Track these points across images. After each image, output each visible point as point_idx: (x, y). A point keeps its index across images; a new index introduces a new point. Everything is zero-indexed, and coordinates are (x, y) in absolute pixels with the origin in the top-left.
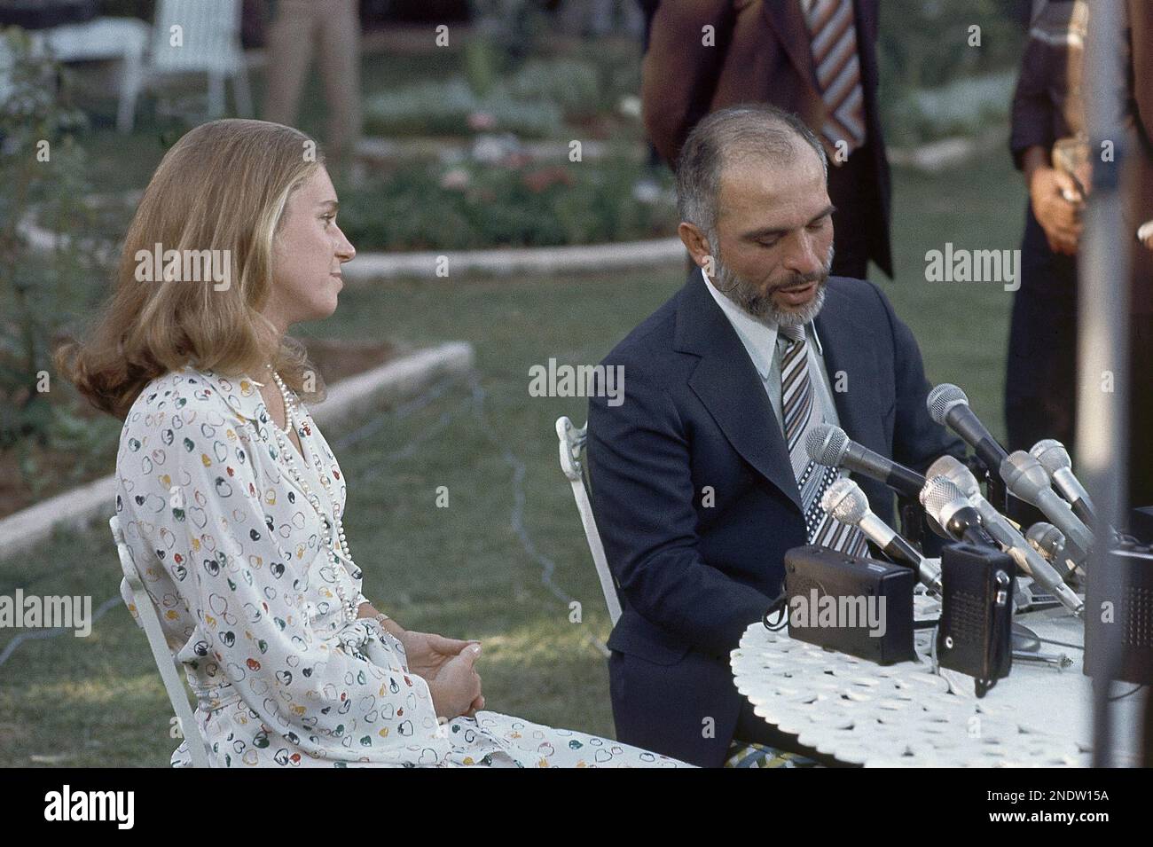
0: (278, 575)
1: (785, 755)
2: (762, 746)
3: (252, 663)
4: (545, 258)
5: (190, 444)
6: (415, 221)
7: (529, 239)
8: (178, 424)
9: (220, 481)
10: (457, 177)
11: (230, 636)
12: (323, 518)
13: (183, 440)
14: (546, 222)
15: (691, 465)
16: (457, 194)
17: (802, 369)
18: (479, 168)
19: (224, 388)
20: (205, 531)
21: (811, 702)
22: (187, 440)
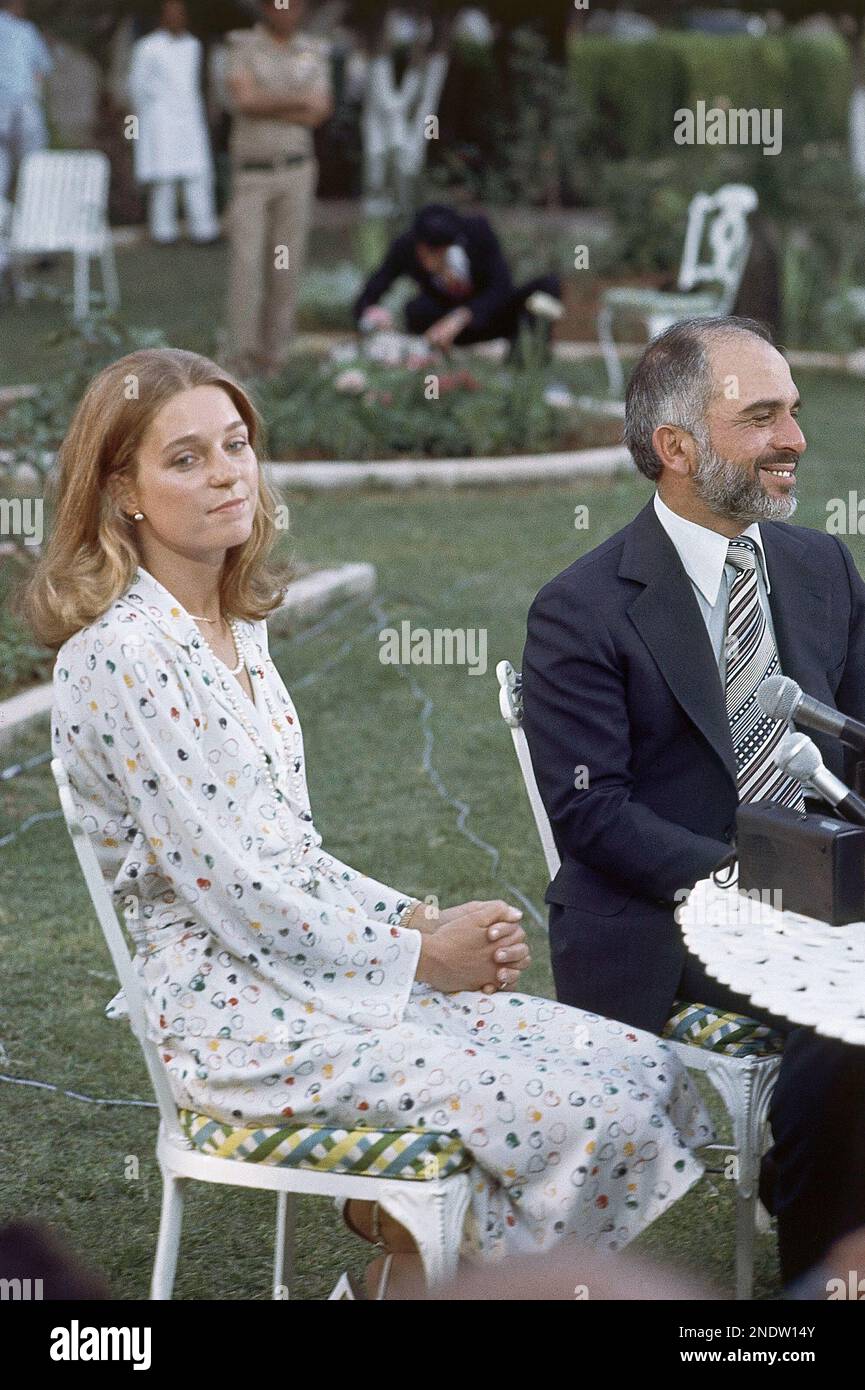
0: (210, 795)
1: (727, 1016)
2: (703, 1006)
3: (202, 883)
4: (448, 470)
5: (111, 666)
6: (307, 427)
7: (430, 449)
8: (99, 648)
9: (143, 702)
10: (353, 378)
11: (177, 856)
12: (262, 751)
13: (105, 662)
14: (448, 429)
15: (627, 700)
16: (353, 397)
17: (750, 600)
18: (375, 368)
19: (153, 614)
20: (138, 750)
21: (763, 962)
22: (108, 662)
